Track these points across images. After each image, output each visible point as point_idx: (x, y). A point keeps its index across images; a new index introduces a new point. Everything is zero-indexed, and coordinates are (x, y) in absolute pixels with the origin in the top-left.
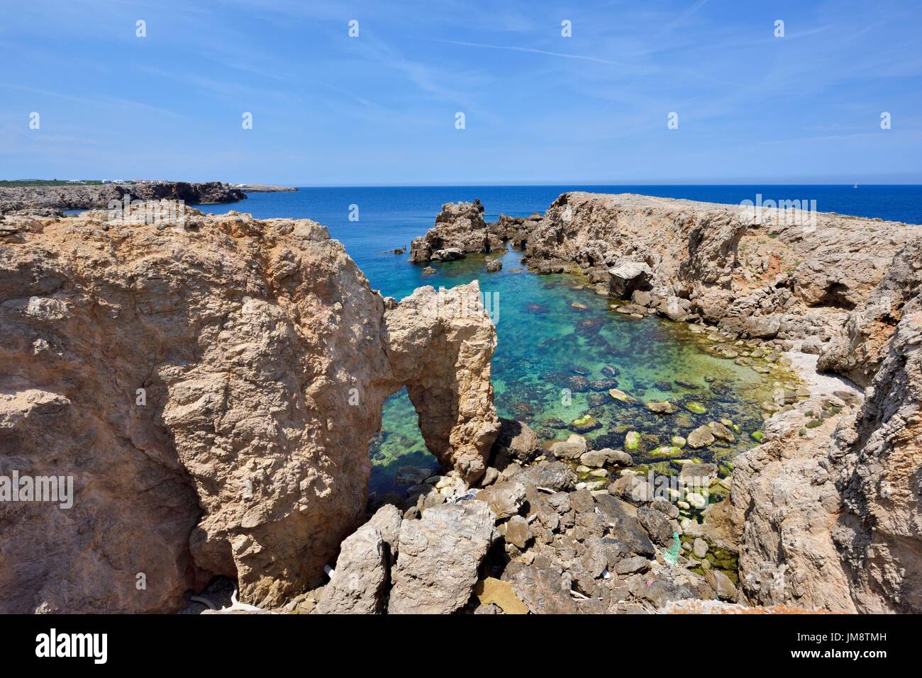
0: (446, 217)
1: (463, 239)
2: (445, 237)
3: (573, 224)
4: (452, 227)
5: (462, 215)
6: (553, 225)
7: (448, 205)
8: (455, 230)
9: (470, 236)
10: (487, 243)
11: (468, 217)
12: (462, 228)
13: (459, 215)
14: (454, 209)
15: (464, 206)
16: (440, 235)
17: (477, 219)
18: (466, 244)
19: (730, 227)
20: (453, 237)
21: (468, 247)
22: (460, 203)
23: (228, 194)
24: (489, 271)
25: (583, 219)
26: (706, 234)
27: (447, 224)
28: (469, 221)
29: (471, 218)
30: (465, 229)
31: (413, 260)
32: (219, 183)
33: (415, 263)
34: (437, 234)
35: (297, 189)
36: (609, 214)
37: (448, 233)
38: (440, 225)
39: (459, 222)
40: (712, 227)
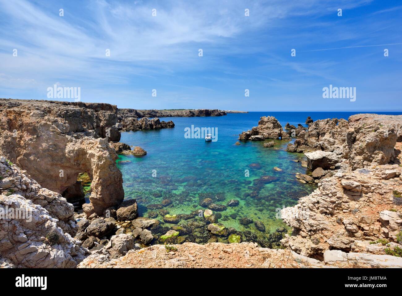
0: (262, 123)
1: (268, 132)
2: (260, 131)
3: (324, 129)
4: (264, 127)
5: (269, 122)
6: (316, 129)
7: (263, 117)
8: (265, 128)
9: (272, 131)
10: (280, 135)
11: (272, 123)
12: (268, 127)
13: (267, 122)
14: (266, 119)
15: (271, 118)
16: (258, 130)
17: (276, 124)
18: (269, 135)
19: (376, 133)
20: (263, 131)
21: (270, 136)
22: (268, 116)
23: (220, 113)
24: (264, 147)
25: (329, 126)
26: (358, 137)
27: (262, 125)
28: (272, 125)
29: (274, 123)
30: (270, 128)
31: (239, 139)
32: (217, 110)
33: (240, 140)
34: (256, 129)
35: (248, 112)
36: (342, 124)
37: (261, 129)
38: (260, 126)
39: (267, 125)
40: (362, 132)
